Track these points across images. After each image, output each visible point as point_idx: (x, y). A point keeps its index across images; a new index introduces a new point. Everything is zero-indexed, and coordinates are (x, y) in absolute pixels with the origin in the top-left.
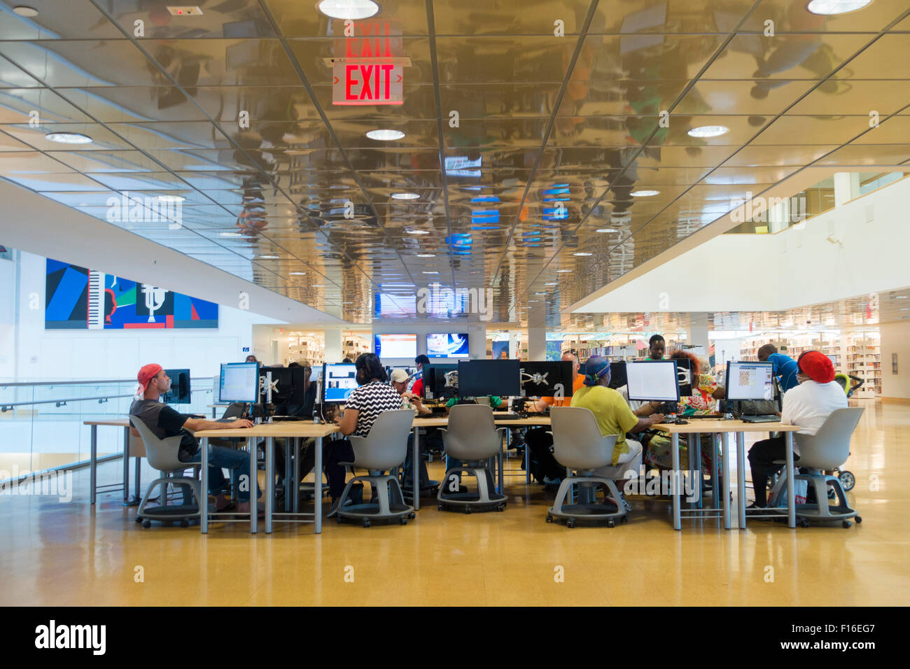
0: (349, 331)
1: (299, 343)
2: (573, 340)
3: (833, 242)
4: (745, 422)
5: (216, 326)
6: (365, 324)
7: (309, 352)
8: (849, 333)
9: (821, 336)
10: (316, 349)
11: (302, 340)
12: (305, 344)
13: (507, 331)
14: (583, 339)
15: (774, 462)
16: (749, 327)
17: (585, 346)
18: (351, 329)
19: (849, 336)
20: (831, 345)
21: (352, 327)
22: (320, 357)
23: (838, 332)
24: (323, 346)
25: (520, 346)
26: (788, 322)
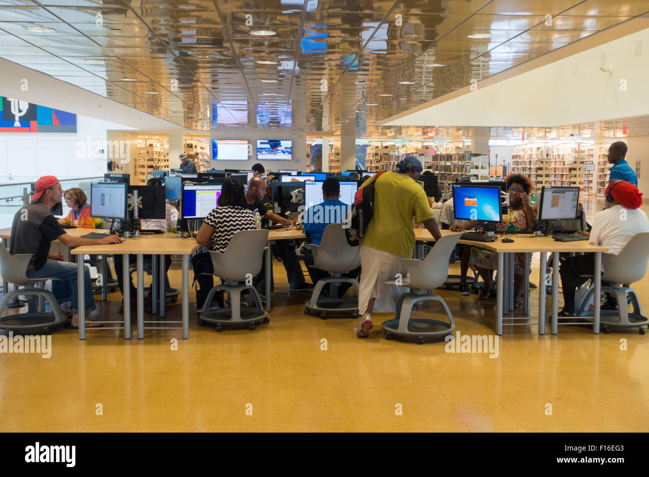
0: (189, 136)
1: (146, 144)
2: (376, 145)
3: (604, 71)
4: (556, 240)
5: (75, 131)
6: (202, 130)
7: (155, 153)
8: (601, 143)
9: (579, 145)
10: (161, 149)
11: (149, 142)
12: (151, 145)
13: (321, 138)
14: (385, 144)
15: (581, 276)
16: (521, 138)
17: (386, 151)
18: (191, 134)
19: (602, 146)
20: (586, 153)
21: (192, 133)
22: (164, 156)
23: (592, 142)
24: (167, 146)
25: (333, 150)
26: (554, 134)
